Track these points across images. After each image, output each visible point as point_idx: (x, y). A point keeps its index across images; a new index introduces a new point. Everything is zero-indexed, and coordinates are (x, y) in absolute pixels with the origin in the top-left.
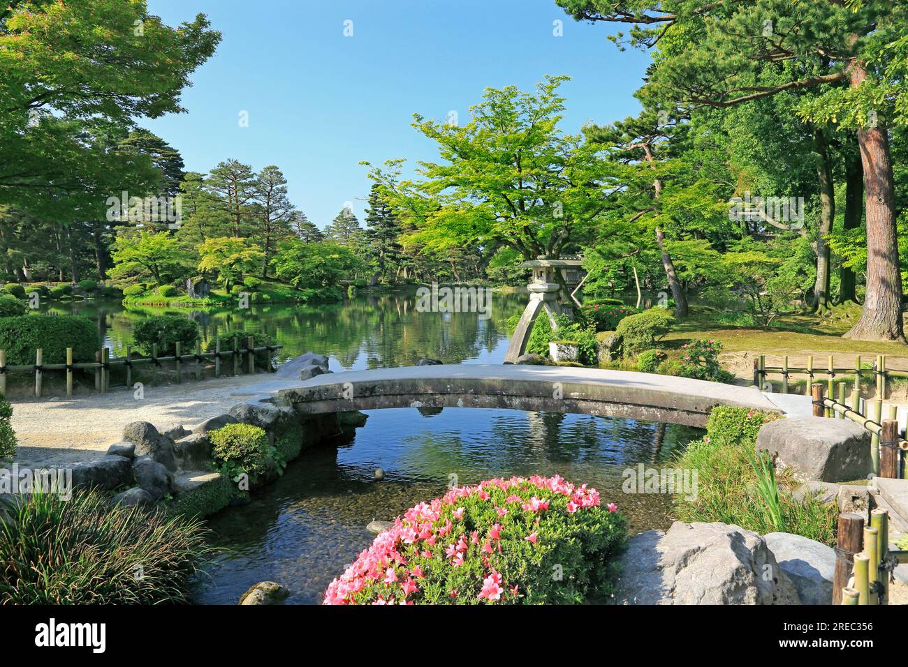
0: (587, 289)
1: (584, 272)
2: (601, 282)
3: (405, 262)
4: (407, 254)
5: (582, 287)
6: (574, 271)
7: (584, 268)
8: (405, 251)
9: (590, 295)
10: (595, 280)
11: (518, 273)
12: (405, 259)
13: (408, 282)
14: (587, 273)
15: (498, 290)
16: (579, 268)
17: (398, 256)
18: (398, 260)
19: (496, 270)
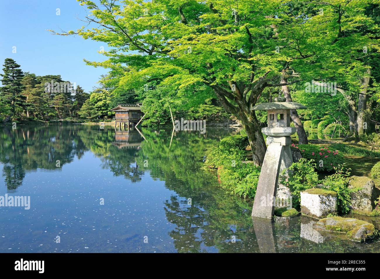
0: (144, 123)
1: (143, 114)
2: (153, 120)
3: (28, 108)
4: (29, 102)
5: (141, 122)
6: (136, 113)
7: (142, 111)
8: (28, 101)
9: (145, 126)
10: (148, 118)
11: (98, 114)
12: (28, 105)
13: (30, 120)
14: (144, 114)
15: (86, 124)
16: (139, 111)
17: (24, 104)
18: (24, 107)
19: (84, 112)
